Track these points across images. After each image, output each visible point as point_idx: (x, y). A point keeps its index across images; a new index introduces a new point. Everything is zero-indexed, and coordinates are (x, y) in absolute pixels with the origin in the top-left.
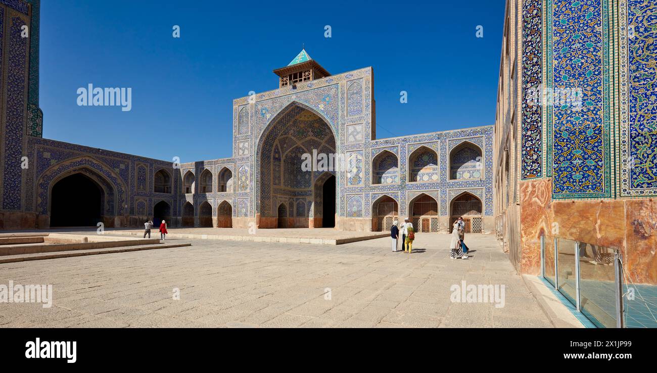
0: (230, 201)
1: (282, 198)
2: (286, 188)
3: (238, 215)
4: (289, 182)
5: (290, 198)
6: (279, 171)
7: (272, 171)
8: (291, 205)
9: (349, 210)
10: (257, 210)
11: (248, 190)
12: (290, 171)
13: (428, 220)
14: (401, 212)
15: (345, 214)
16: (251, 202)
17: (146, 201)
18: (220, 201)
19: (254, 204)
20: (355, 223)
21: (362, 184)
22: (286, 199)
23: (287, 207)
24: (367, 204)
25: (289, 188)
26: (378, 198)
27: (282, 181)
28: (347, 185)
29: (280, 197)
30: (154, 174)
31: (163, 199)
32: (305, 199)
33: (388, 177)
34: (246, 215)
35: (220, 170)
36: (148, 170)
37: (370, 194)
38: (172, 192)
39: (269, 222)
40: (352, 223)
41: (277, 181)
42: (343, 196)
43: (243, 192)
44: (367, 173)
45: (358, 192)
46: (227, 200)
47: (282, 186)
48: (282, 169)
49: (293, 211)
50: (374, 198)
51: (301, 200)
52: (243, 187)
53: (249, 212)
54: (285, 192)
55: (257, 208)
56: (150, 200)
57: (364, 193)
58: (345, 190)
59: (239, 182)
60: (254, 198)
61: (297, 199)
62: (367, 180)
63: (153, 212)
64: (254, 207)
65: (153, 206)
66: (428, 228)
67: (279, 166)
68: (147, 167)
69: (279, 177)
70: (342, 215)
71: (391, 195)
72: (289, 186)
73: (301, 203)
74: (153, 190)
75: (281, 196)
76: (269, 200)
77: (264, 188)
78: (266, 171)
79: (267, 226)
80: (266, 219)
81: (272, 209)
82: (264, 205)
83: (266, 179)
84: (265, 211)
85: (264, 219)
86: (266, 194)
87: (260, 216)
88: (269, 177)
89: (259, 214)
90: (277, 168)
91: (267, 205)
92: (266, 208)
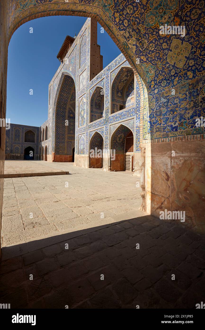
0: (47, 145)
9: (79, 148)
10: (53, 150)
14: (105, 148)
16: (51, 145)
17: (20, 146)
21: (85, 125)
24: (87, 142)
26: (93, 135)
28: (79, 127)
30: (24, 133)
31: (30, 146)
34: (50, 154)
35: (46, 128)
36: (21, 131)
37: (88, 133)
38: (36, 142)
40: (80, 159)
41: (71, 132)
42: (77, 136)
43: (50, 139)
45: (83, 132)
50: (91, 135)
52: (50, 136)
56: (22, 146)
57: (86, 132)
58: (78, 131)
59: (49, 134)
60: (52, 143)
62: (87, 119)
63: (24, 152)
65: (24, 149)
68: (20, 129)
74: (24, 141)
76: (63, 144)
77: (59, 136)
78: (61, 125)
79: (61, 161)
80: (60, 156)
81: (66, 150)
82: (58, 147)
83: (61, 131)
84: (59, 151)
85: (58, 156)
86: (61, 140)
87: (55, 154)
88: (63, 129)
89: (54, 153)
90: (72, 123)
91: (62, 147)
92: (61, 149)
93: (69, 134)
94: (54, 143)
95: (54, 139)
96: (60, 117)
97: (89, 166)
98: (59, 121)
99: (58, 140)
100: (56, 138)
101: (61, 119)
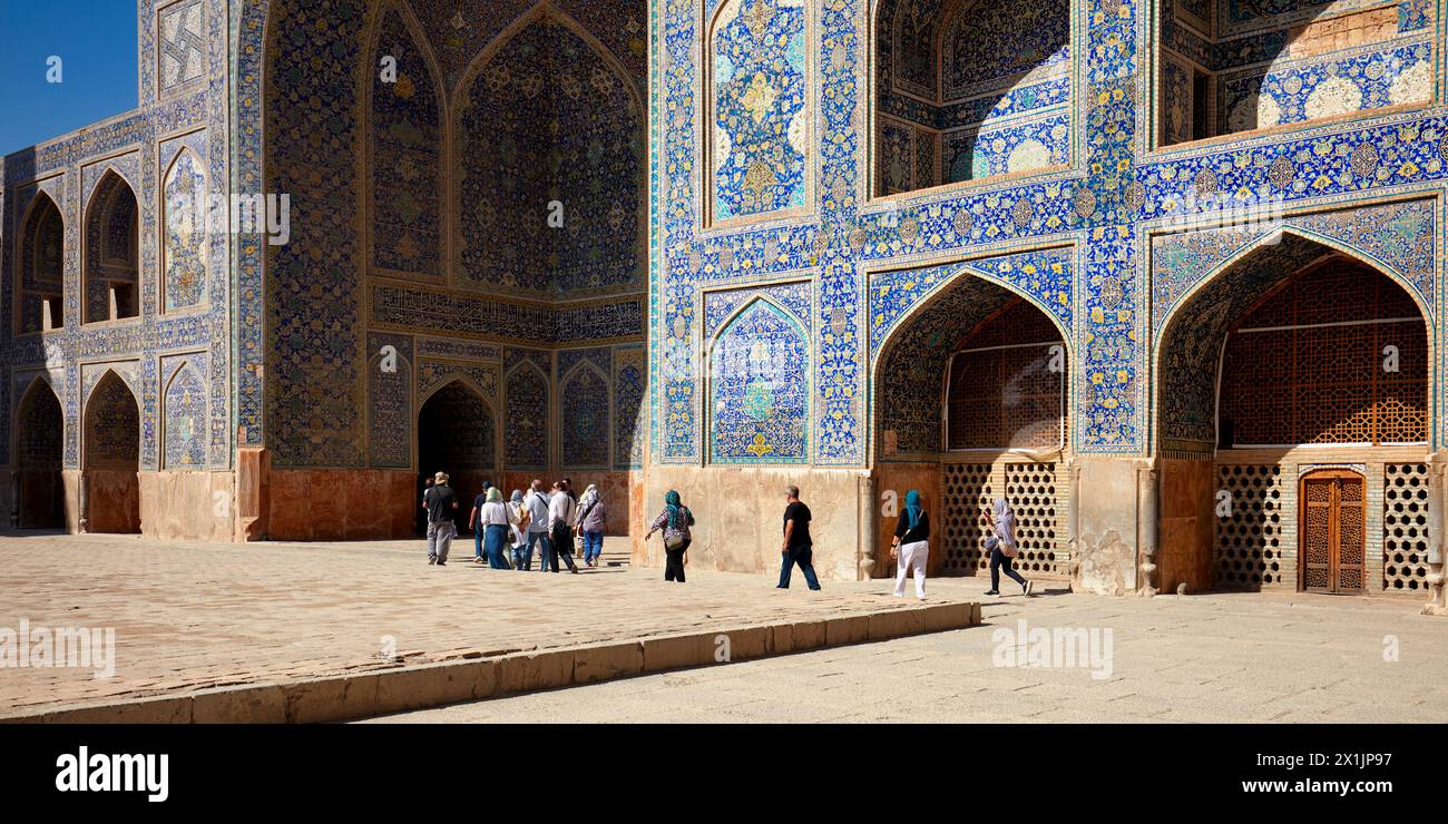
0: (131, 374)
1: (446, 347)
2: (484, 289)
3: (163, 455)
4: (510, 252)
5: (519, 353)
6: (427, 185)
7: (363, 184)
8: (527, 395)
9: (720, 405)
10: (243, 422)
11: (204, 303)
12: (509, 184)
13: (1351, 484)
14: (1093, 410)
15: (697, 443)
16: (216, 374)
18: (93, 376)
19: (231, 385)
20: (757, 512)
21: (804, 207)
22: (485, 361)
23: (497, 407)
24: (836, 356)
25: (507, 289)
26: (919, 302)
27: (451, 244)
28: (707, 221)
29: (430, 346)
32: (603, 358)
33: (1018, 133)
34: (197, 458)
35: (90, 191)
37: (860, 278)
39: (342, 502)
40: (738, 506)
41: (407, 247)
42: (683, 303)
43: (184, 312)
44: (836, 114)
45: (778, 266)
46: (119, 369)
47: (453, 277)
48: (450, 172)
49: (538, 433)
50: (890, 303)
51: (586, 362)
52: (184, 282)
53: (209, 438)
54: (471, 315)
55: (245, 410)
57: (816, 272)
58: (696, 261)
59: (169, 255)
60: (229, 350)
61: (568, 359)
62: (835, 164)
64: (230, 405)
66: (1356, 552)
67: (428, 153)
69: (429, 219)
70: (677, 446)
71: (1017, 275)
72: (509, 281)
73: (585, 381)
75: (445, 340)
76: (338, 362)
77: (296, 288)
78: (315, 178)
79: (323, 526)
80: (316, 481)
81: (364, 421)
82: (295, 389)
83: (317, 233)
84: (307, 432)
85: (297, 478)
86: (317, 325)
87: (268, 460)
88: (336, 219)
89: (259, 449)
90: (407, 161)
91: (326, 392)
92: (317, 410)
93: (385, 265)
94: (258, 351)
95: (260, 316)
96: (305, 99)
97: (866, 561)
98: (295, 134)
99: (296, 322)
100: (277, 306)
101: (315, 118)
